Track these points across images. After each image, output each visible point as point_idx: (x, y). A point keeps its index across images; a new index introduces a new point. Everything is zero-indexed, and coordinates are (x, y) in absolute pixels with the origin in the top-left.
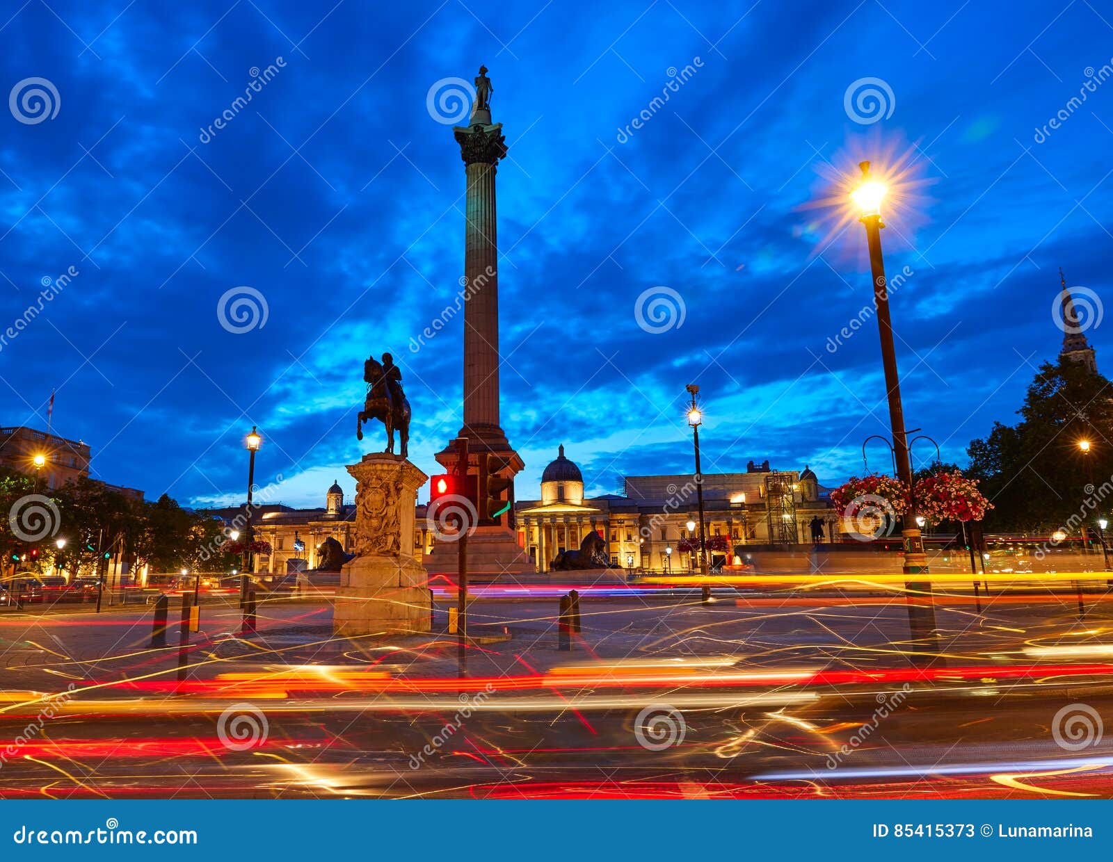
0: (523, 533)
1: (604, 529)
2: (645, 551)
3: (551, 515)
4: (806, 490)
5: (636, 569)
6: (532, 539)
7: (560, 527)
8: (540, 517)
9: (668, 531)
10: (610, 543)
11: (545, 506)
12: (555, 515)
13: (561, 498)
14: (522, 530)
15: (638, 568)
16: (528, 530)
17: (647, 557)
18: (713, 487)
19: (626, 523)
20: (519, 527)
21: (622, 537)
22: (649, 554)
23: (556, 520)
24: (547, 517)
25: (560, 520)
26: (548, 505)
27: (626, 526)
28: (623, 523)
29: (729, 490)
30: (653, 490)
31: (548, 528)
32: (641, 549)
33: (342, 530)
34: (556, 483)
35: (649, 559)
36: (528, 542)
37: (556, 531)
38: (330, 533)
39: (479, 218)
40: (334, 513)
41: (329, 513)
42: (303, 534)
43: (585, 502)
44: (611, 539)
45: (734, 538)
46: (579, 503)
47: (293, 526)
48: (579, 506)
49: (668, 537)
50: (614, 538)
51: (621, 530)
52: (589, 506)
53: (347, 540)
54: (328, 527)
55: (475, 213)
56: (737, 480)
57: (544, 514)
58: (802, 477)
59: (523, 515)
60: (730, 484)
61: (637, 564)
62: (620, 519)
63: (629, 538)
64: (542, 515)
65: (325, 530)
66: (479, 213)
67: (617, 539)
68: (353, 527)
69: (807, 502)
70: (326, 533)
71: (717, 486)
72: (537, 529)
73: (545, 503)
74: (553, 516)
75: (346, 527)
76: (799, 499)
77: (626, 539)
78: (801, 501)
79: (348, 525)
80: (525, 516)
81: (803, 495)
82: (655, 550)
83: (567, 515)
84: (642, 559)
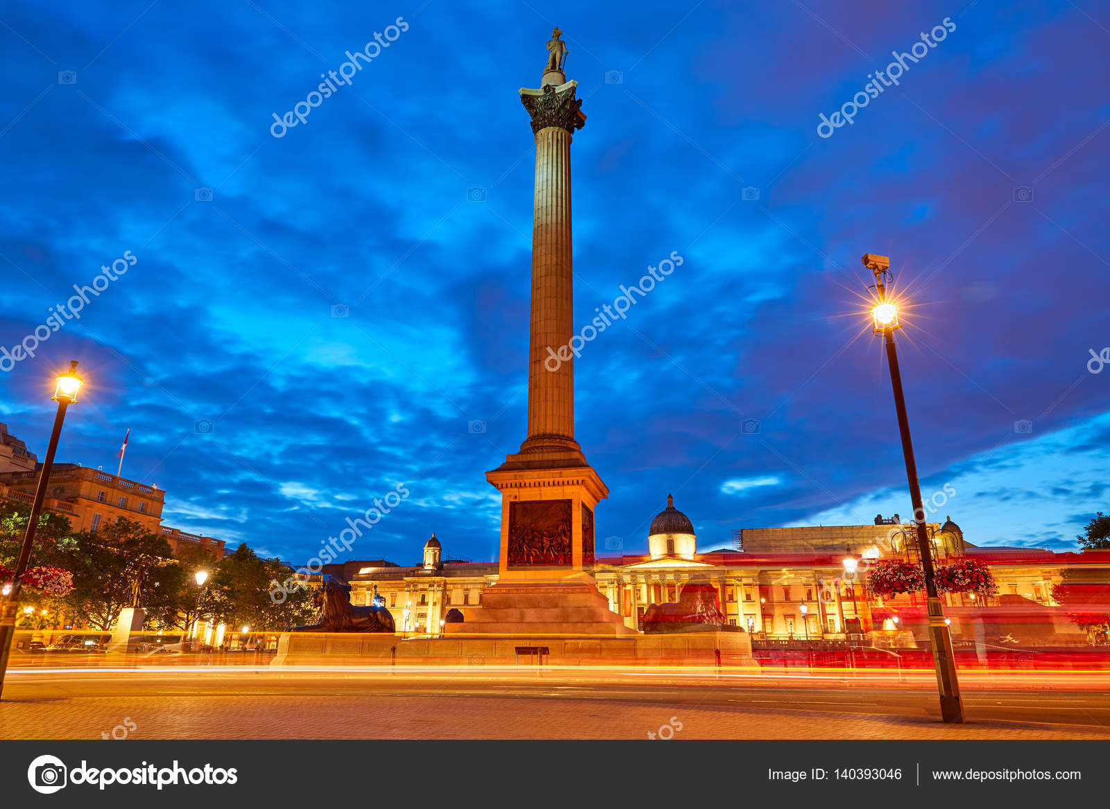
0: (630, 590)
1: (719, 587)
2: (766, 614)
3: (660, 571)
4: (950, 543)
5: (757, 634)
6: (639, 598)
7: (671, 586)
8: (648, 573)
9: (791, 591)
10: (727, 604)
11: (653, 561)
12: (664, 571)
13: (671, 553)
14: (629, 587)
15: (759, 632)
16: (634, 588)
17: (769, 620)
18: (841, 540)
19: (745, 581)
20: (625, 585)
21: (740, 596)
22: (771, 616)
23: (665, 576)
24: (655, 573)
25: (670, 577)
26: (656, 560)
27: (744, 585)
28: (741, 581)
29: (859, 544)
30: (772, 544)
31: (657, 587)
32: (763, 610)
33: (439, 586)
34: (664, 536)
35: (772, 622)
36: (635, 602)
37: (667, 591)
38: (425, 590)
39: (550, 188)
40: (431, 568)
41: (426, 568)
42: (400, 590)
43: (698, 558)
44: (727, 599)
45: (869, 599)
46: (691, 558)
47: (389, 582)
48: (691, 561)
49: (793, 597)
50: (731, 598)
51: (739, 588)
52: (702, 561)
53: (443, 598)
54: (423, 583)
55: (545, 183)
56: (868, 533)
57: (652, 570)
58: (944, 530)
59: (629, 571)
60: (860, 537)
61: (758, 628)
62: (738, 577)
63: (748, 597)
64: (650, 572)
65: (420, 586)
66: (550, 183)
67: (735, 599)
68: (450, 584)
69: (952, 558)
70: (422, 590)
71: (845, 540)
72: (644, 588)
73: (653, 558)
74: (662, 572)
75: (442, 583)
76: (942, 554)
77: (745, 599)
78: (945, 557)
79: (445, 581)
80: (632, 572)
81: (946, 549)
82: (778, 611)
83: (678, 572)
84: (764, 622)
